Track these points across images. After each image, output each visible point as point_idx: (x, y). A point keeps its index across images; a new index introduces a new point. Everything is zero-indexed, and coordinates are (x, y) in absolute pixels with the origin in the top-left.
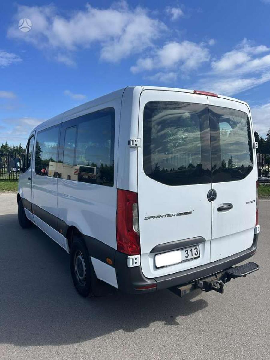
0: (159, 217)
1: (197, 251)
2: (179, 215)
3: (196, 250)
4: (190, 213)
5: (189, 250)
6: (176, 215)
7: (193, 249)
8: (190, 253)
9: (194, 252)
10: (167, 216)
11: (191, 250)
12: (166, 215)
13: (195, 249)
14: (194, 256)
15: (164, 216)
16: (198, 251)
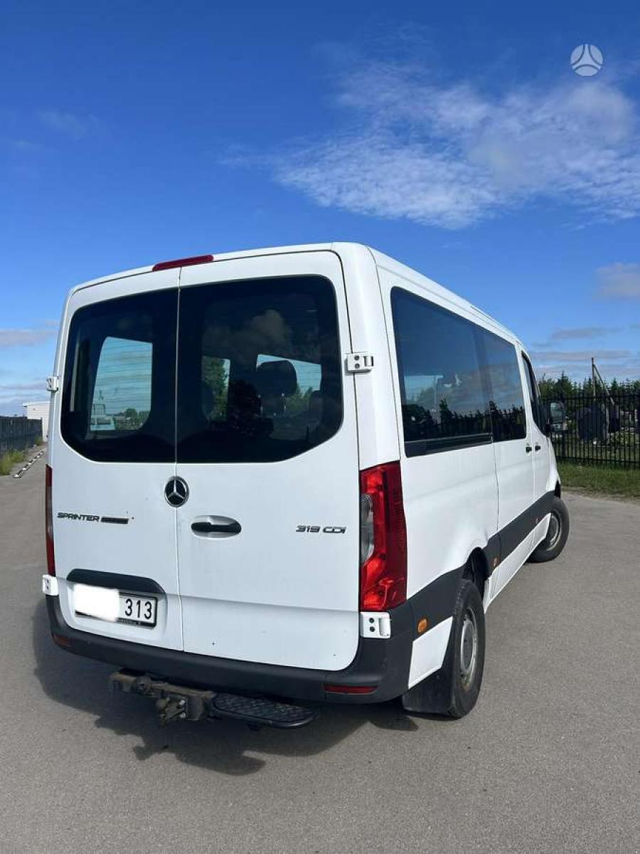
0: (75, 517)
1: (149, 610)
2: (105, 520)
3: (148, 606)
4: (125, 521)
5: (135, 601)
6: (100, 520)
7: (143, 602)
8: (135, 607)
9: (144, 609)
10: (86, 518)
11: (139, 603)
12: (84, 516)
13: (146, 605)
14: (143, 619)
15: (82, 518)
16: (153, 611)
